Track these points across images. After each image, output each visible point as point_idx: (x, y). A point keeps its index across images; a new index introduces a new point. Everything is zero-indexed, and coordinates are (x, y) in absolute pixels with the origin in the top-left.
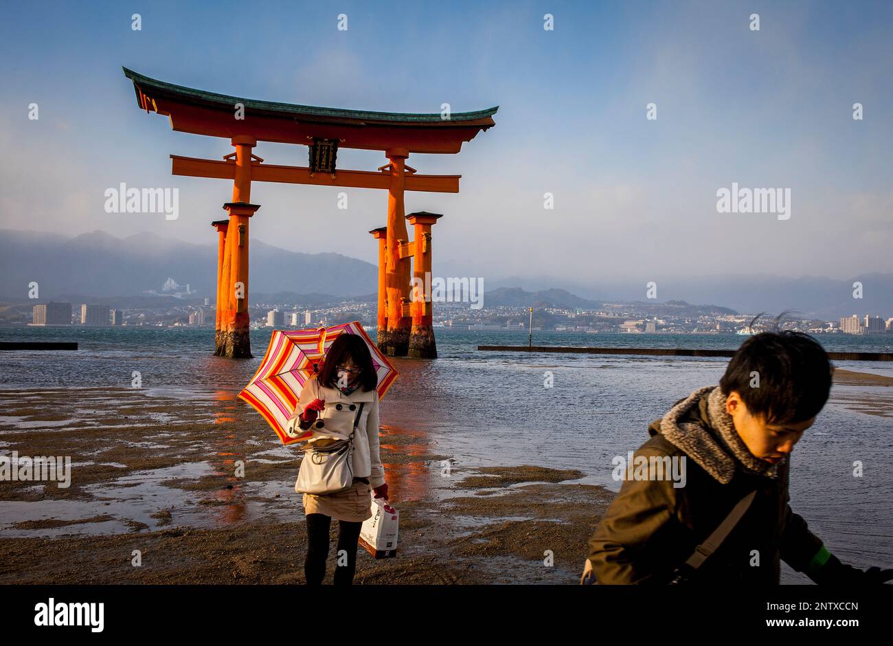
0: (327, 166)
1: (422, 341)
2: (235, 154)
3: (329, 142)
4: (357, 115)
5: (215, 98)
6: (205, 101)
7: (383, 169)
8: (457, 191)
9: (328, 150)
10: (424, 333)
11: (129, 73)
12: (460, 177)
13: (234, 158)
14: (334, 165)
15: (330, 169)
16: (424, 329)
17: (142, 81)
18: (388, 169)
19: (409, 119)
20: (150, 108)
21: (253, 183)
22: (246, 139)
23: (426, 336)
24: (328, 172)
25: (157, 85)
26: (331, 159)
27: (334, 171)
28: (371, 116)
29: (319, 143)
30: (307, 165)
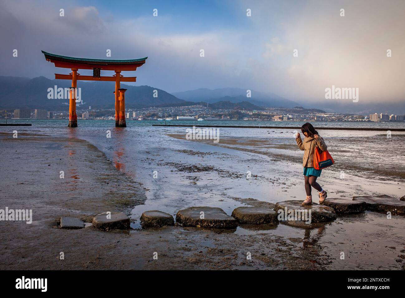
0: (98, 76)
1: (122, 123)
2: (72, 73)
3: (98, 69)
4: (106, 61)
5: (67, 58)
6: (64, 59)
7: (114, 76)
8: (135, 81)
9: (98, 71)
10: (122, 121)
11: (43, 52)
12: (136, 77)
13: (72, 74)
14: (100, 75)
15: (99, 76)
16: (122, 120)
17: (46, 54)
18: (115, 76)
19: (121, 62)
20: (49, 61)
21: (77, 80)
22: (75, 69)
23: (123, 122)
24: (98, 77)
25: (51, 55)
26: (99, 73)
27: (100, 77)
28: (110, 61)
29: (95, 69)
30: (93, 75)
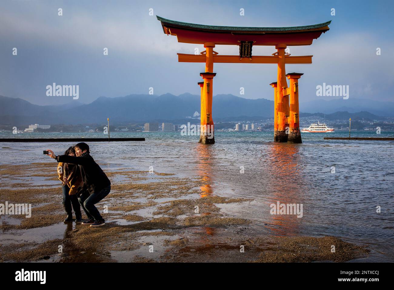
0: (247, 55)
1: (294, 135)
2: (205, 51)
3: (248, 43)
4: (261, 29)
6: (192, 28)
7: (274, 54)
8: (311, 63)
9: (248, 47)
10: (295, 131)
11: (159, 18)
12: (312, 56)
13: (205, 53)
14: (251, 54)
16: (295, 129)
17: (165, 21)
18: (277, 54)
19: (287, 29)
20: (168, 33)
21: (214, 64)
22: (209, 44)
23: (296, 133)
24: (248, 57)
25: (171, 22)
26: (249, 50)
27: (251, 57)
28: (268, 29)
29: (244, 44)
30: (238, 54)
